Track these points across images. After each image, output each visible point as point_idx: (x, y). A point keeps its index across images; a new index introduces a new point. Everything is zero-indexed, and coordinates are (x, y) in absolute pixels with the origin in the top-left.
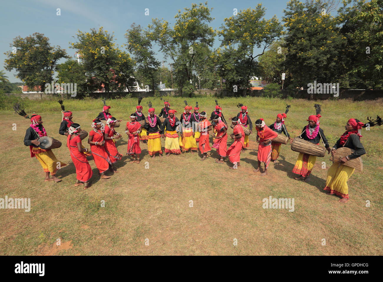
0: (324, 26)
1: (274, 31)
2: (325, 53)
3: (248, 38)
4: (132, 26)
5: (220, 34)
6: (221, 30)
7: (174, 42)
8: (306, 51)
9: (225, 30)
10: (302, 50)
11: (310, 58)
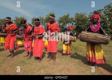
0: (85, 19)
1: (72, 20)
2: (86, 26)
3: (65, 21)
4: (33, 17)
5: (58, 21)
6: (58, 20)
7: (45, 22)
8: (81, 25)
9: (59, 20)
10: (80, 25)
11: (82, 27)
